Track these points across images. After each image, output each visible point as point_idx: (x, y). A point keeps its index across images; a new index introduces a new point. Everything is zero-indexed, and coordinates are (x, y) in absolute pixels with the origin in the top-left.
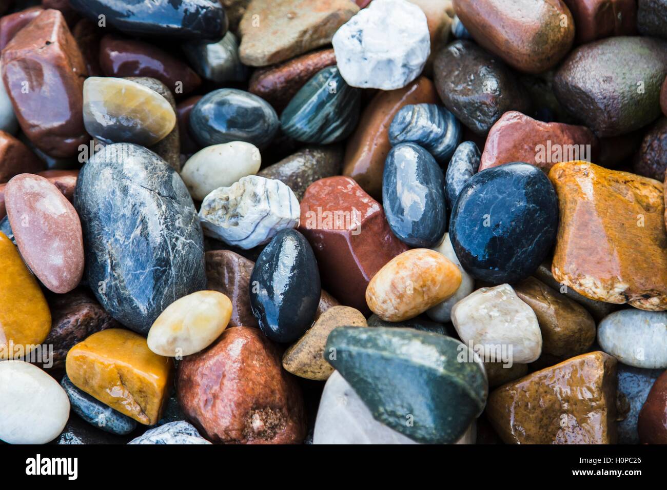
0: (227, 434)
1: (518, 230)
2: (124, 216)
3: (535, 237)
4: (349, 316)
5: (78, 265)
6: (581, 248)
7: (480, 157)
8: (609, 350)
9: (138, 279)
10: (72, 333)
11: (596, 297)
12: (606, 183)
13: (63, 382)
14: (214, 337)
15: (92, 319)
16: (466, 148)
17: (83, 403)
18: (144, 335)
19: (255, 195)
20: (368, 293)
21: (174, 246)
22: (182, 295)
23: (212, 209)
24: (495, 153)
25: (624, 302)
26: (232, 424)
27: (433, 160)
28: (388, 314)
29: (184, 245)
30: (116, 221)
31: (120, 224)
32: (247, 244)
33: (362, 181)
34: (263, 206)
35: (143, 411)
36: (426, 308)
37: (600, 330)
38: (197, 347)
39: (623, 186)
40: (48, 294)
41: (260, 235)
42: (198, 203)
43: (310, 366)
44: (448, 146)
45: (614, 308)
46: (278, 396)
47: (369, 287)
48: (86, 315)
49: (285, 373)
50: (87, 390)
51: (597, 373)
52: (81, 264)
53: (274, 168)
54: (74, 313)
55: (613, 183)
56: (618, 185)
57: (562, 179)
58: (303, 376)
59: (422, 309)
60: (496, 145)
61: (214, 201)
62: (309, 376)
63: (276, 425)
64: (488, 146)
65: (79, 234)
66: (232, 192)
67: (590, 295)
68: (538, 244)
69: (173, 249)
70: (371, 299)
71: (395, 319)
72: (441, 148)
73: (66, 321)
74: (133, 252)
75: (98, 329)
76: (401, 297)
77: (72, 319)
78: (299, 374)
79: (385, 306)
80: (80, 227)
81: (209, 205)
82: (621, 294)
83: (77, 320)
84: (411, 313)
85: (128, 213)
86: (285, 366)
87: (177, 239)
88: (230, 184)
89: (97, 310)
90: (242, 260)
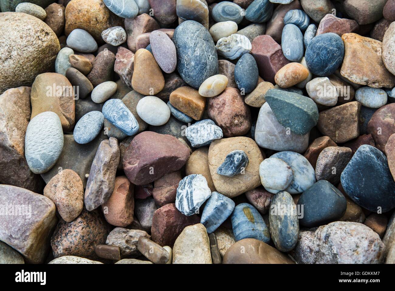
0: (226, 125)
1: (330, 57)
2: (191, 47)
3: (335, 60)
4: (269, 85)
5: (175, 63)
6: (352, 65)
7: (317, 30)
8: (359, 101)
9: (196, 69)
10: (171, 87)
11: (356, 82)
12: (362, 42)
13: (168, 104)
14: (221, 91)
15: (178, 82)
16: (312, 26)
17: (175, 112)
18: (197, 89)
19: (237, 41)
20: (275, 78)
21: (208, 58)
22: (211, 76)
23: (220, 45)
24: (323, 29)
25: (366, 84)
26: (227, 121)
27: (300, 31)
28: (282, 85)
29: (212, 58)
30: (189, 48)
31: (190, 50)
32: (233, 58)
33: (274, 37)
34: (239, 45)
35: (195, 115)
36: (296, 83)
37: (356, 93)
38: (216, 94)
39: (368, 43)
40: (164, 73)
41: (237, 55)
42: (215, 43)
43: (255, 102)
44: (305, 25)
45: (362, 86)
46: (243, 112)
47: (276, 75)
48: (176, 81)
49: (245, 104)
50: (177, 107)
51: (356, 109)
52: (176, 63)
53: (242, 31)
54: (172, 80)
55: (365, 42)
56: (366, 42)
57: (346, 39)
58: (252, 106)
59: (294, 84)
60: (323, 26)
61: (221, 42)
62: (254, 106)
63: (242, 122)
64: (320, 26)
65: (175, 53)
66: (228, 39)
67: (354, 82)
68: (336, 62)
69: (208, 59)
70: (277, 79)
71: (285, 87)
72: (302, 26)
73: (169, 83)
74: (194, 59)
75: (180, 86)
76: (288, 79)
77: (172, 82)
78: (250, 105)
79: (281, 83)
80: (175, 50)
81: (220, 44)
82: (365, 81)
83: (173, 83)
84: (291, 85)
85: (193, 46)
86: (246, 102)
87: (209, 56)
88: (227, 36)
89: (180, 79)
90: (231, 64)
